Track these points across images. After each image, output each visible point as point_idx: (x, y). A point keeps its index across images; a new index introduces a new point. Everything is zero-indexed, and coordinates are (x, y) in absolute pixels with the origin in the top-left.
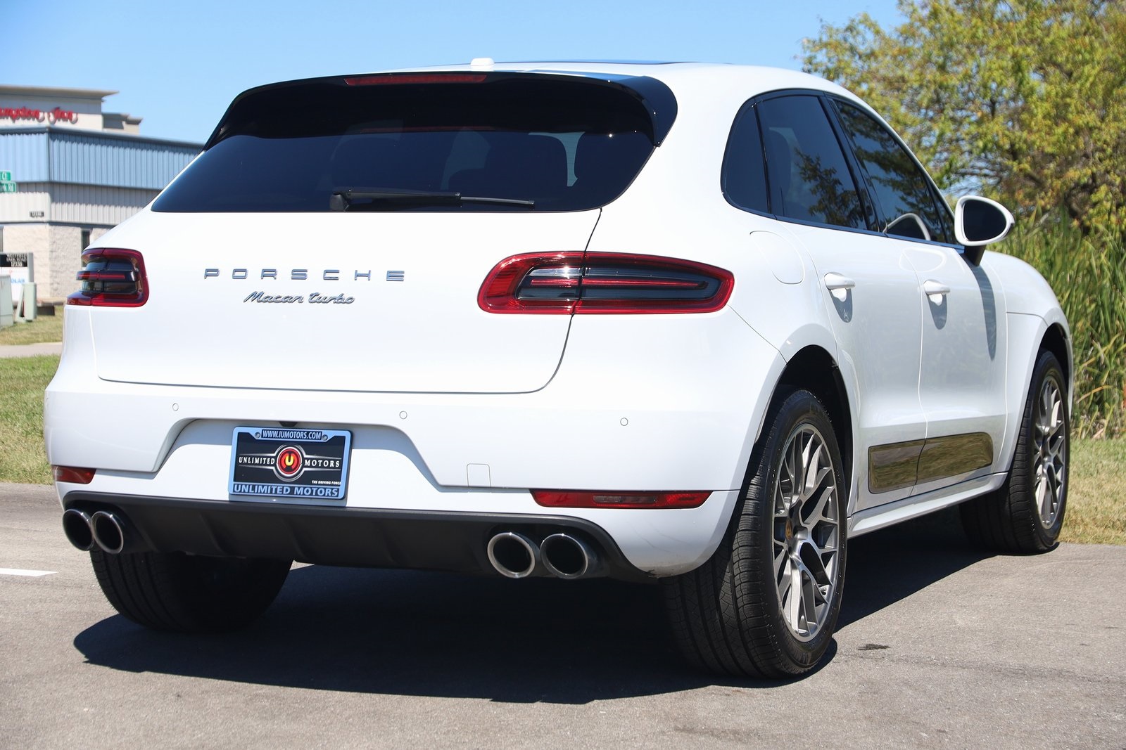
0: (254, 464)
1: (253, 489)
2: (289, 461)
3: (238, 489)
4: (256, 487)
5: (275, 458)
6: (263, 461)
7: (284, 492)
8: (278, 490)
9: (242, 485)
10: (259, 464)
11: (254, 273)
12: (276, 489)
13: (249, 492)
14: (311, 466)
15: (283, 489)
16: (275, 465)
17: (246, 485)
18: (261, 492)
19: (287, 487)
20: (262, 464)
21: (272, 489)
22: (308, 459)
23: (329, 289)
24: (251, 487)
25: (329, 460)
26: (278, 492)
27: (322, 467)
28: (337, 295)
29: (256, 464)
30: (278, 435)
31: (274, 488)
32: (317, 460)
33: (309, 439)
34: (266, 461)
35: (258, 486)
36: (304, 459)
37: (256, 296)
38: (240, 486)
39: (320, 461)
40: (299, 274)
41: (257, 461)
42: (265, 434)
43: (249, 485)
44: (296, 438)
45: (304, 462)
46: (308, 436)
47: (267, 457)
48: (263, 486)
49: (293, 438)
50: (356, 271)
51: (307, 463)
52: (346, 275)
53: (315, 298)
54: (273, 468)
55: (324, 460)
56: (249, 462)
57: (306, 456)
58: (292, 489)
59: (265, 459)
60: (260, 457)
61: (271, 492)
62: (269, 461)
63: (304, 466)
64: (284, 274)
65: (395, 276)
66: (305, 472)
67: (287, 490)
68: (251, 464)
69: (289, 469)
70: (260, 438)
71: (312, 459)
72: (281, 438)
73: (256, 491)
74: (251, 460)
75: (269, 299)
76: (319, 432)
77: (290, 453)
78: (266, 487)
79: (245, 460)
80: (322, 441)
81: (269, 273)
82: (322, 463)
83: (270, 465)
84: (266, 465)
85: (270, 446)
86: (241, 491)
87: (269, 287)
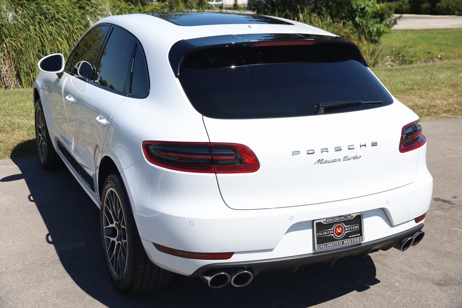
0: (324, 235)
1: (326, 246)
2: (339, 230)
3: (319, 248)
4: (327, 245)
5: (333, 230)
6: (328, 233)
7: (340, 244)
8: (337, 244)
9: (321, 245)
10: (326, 235)
11: (318, 151)
12: (336, 244)
13: (324, 248)
14: (348, 230)
15: (339, 243)
16: (333, 233)
17: (323, 245)
18: (330, 247)
19: (340, 242)
20: (328, 234)
21: (334, 244)
22: (346, 228)
23: (351, 154)
24: (325, 245)
25: (355, 226)
26: (337, 245)
27: (353, 229)
28: (354, 156)
29: (325, 235)
30: (333, 220)
31: (335, 243)
32: (350, 227)
33: (346, 219)
34: (329, 232)
35: (328, 244)
36: (345, 228)
37: (320, 161)
38: (320, 246)
39: (351, 227)
40: (338, 149)
41: (325, 233)
42: (327, 221)
43: (324, 245)
44: (341, 220)
45: (345, 229)
46: (345, 218)
47: (329, 231)
48: (330, 244)
49: (340, 220)
50: (360, 144)
51: (346, 229)
52: (357, 146)
53: (346, 159)
54: (333, 235)
55: (353, 227)
56: (322, 235)
57: (345, 227)
58: (343, 242)
59: (328, 232)
60: (326, 231)
61: (334, 246)
62: (330, 232)
63: (345, 231)
64: (331, 150)
65: (374, 144)
66: (346, 233)
67: (341, 243)
68: (323, 235)
69: (339, 234)
70: (326, 223)
71: (348, 227)
72: (334, 221)
73: (327, 247)
74: (323, 234)
75: (326, 162)
76: (350, 215)
77: (339, 227)
78: (331, 244)
79: (320, 234)
80: (352, 219)
81: (325, 150)
82: (352, 228)
83: (331, 234)
84: (330, 234)
85: (330, 225)
86: (321, 248)
87: (325, 156)
